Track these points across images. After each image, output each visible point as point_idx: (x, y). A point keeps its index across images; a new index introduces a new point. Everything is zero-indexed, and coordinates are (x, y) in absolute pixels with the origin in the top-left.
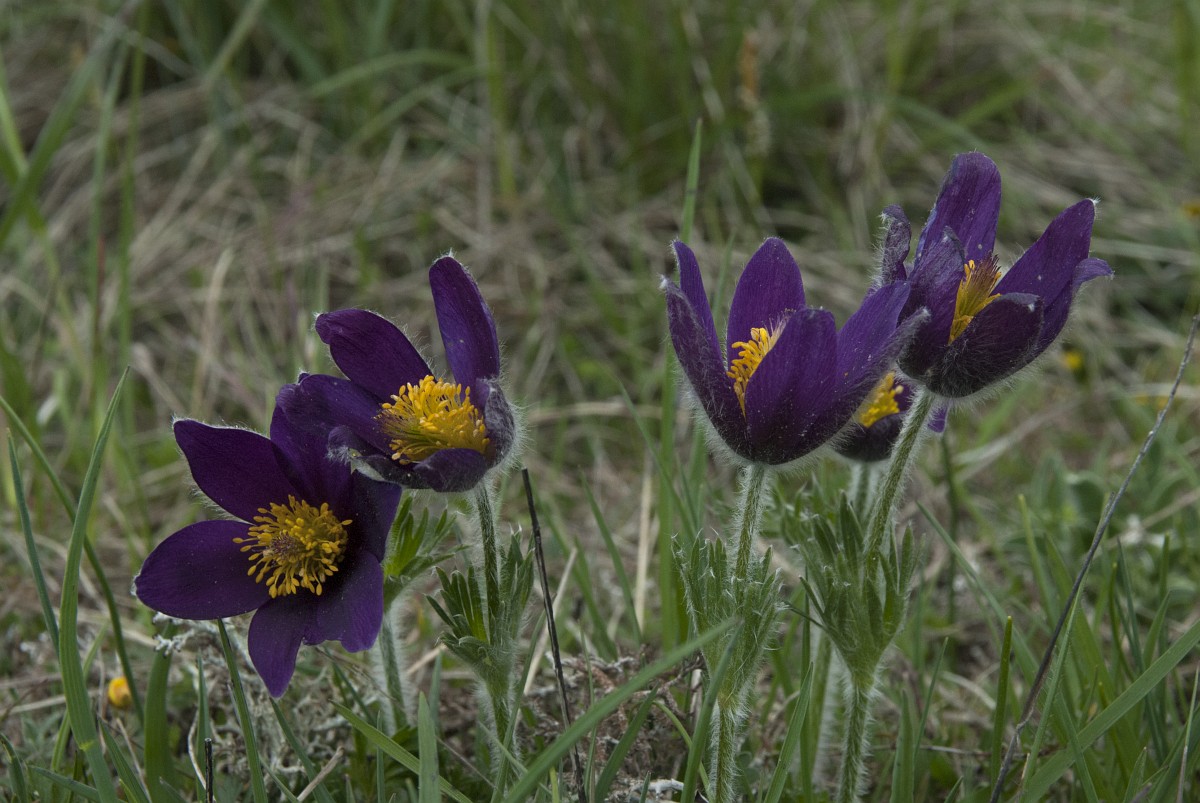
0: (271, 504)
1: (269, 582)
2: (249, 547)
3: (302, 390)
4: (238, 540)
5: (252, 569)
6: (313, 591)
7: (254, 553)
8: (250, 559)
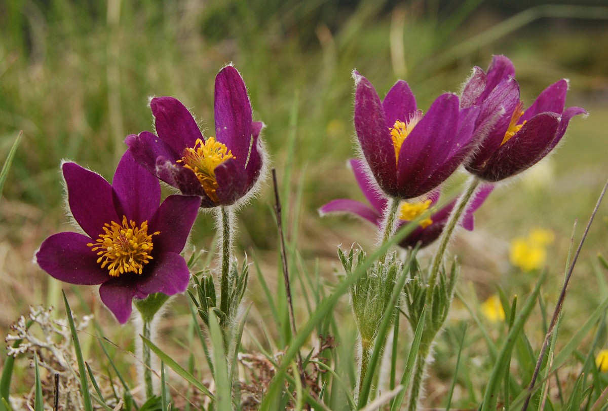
0: (112, 222)
1: (109, 267)
2: (97, 248)
3: (139, 139)
4: (90, 245)
5: (99, 260)
6: (136, 272)
7: (100, 251)
8: (98, 254)
